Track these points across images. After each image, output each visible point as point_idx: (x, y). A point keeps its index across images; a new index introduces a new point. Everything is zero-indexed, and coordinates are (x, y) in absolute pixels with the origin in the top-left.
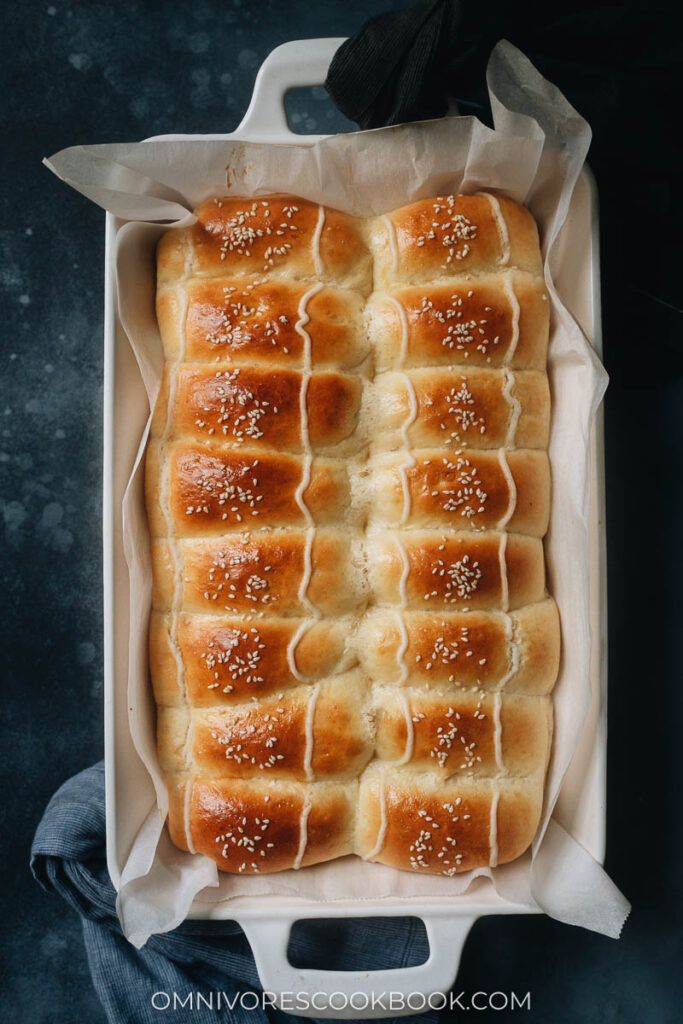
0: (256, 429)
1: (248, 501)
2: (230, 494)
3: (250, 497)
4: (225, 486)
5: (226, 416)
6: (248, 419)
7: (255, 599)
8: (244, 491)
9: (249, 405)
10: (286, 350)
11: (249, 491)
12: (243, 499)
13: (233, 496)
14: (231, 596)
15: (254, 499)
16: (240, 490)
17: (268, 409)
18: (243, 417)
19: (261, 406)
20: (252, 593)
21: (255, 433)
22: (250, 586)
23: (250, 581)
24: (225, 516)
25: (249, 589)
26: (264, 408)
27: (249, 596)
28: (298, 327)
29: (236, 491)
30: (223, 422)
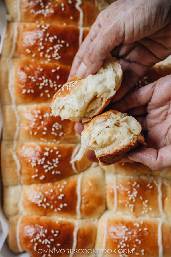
0: (58, 54)
1: (54, 87)
2: (45, 83)
3: (55, 85)
4: (43, 80)
5: (42, 48)
6: (54, 50)
7: (56, 134)
8: (53, 82)
9: (55, 42)
10: (71, 18)
11: (55, 82)
12: (51, 86)
13: (47, 85)
14: (44, 133)
15: (57, 86)
16: (50, 81)
17: (64, 45)
18: (51, 48)
19: (61, 43)
20: (55, 132)
21: (57, 56)
22: (54, 128)
23: (54, 126)
24: (42, 95)
25: (53, 130)
26: (62, 44)
27: (53, 133)
28: (77, 6)
29: (48, 82)
30: (41, 51)
